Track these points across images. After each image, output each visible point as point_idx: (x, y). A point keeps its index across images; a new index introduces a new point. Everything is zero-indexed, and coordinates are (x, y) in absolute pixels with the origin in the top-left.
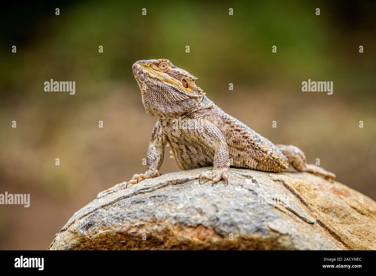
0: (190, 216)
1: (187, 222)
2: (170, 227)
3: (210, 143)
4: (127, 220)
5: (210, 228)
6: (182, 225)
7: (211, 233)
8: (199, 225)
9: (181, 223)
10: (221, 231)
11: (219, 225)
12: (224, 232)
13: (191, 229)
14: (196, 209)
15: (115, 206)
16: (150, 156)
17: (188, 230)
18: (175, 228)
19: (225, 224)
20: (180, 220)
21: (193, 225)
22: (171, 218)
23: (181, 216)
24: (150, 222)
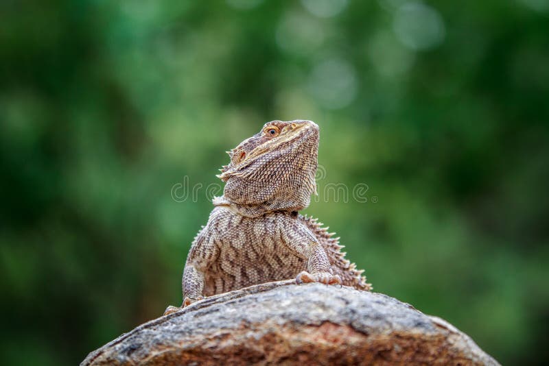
0: (307, 311)
1: (305, 320)
2: (277, 330)
3: (300, 245)
4: (198, 333)
5: (342, 324)
6: (296, 324)
7: (346, 331)
8: (324, 322)
9: (293, 322)
10: (363, 326)
11: (359, 318)
12: (368, 327)
13: (313, 328)
14: (315, 302)
15: (166, 325)
16: (189, 281)
17: (308, 330)
18: (285, 330)
19: (367, 317)
20: (292, 318)
21: (314, 323)
22: (276, 317)
23: (294, 313)
24: (238, 329)
